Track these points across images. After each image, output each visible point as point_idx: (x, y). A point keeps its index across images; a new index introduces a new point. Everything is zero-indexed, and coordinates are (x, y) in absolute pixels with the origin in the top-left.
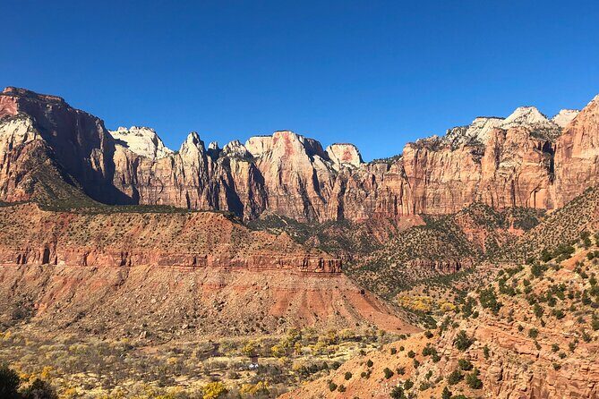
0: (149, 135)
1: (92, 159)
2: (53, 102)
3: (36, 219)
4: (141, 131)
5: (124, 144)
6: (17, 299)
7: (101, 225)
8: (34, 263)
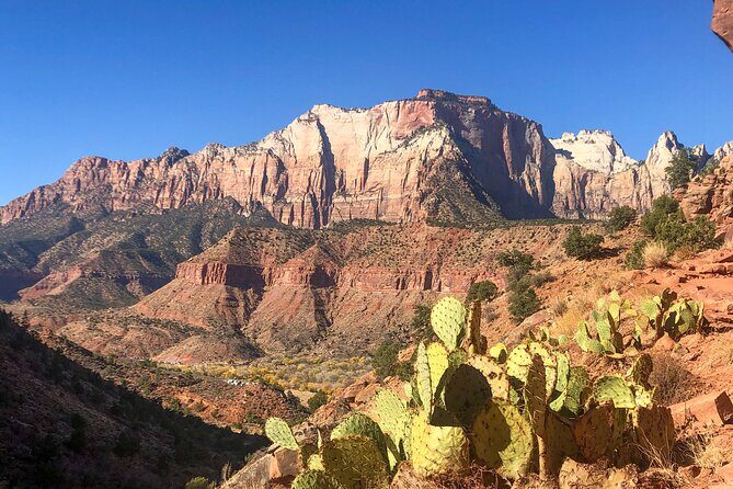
0: (604, 140)
1: (526, 178)
2: (476, 104)
3: (421, 237)
4: (593, 137)
5: (568, 155)
6: (392, 329)
7: (497, 242)
8: (415, 288)
